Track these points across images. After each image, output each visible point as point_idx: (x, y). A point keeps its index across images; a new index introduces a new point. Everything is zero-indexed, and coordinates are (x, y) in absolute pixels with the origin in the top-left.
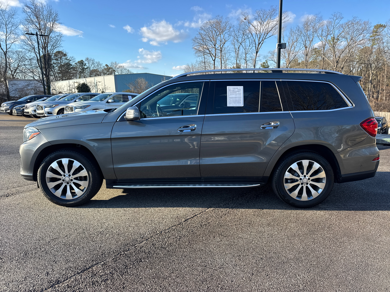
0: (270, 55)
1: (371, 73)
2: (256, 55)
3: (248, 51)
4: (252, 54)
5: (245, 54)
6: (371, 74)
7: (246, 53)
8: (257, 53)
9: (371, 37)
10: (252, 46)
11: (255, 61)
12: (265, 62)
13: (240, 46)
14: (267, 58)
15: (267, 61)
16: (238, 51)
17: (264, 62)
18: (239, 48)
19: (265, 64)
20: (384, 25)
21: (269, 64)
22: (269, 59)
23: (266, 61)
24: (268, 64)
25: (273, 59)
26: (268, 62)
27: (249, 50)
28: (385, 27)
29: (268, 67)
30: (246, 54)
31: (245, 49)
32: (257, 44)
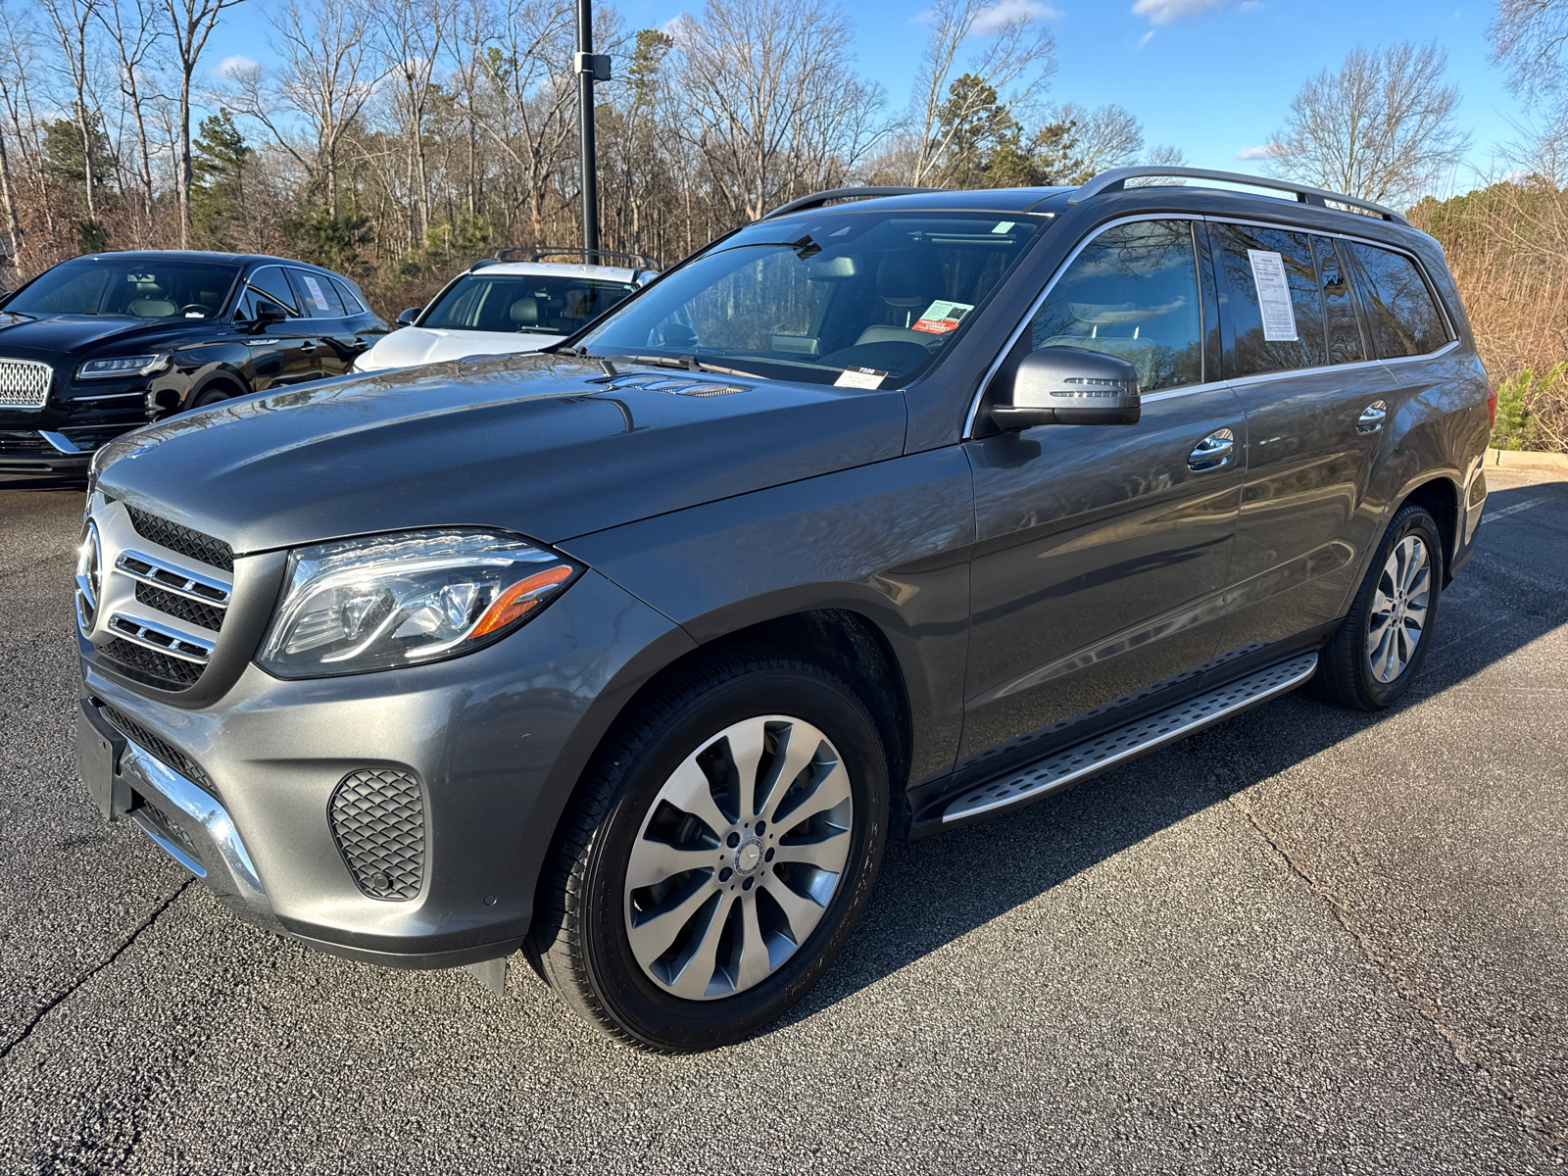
0: (236, 86)
1: (634, 205)
2: (188, 79)
3: (140, 52)
4: (162, 69)
5: (124, 64)
6: (636, 211)
7: (129, 62)
8: (189, 68)
9: (632, 72)
10: (153, 32)
11: (187, 109)
12: (220, 116)
13: (85, 20)
14: (224, 100)
15: (230, 113)
16: (82, 43)
17: (216, 118)
18: (82, 30)
19: (221, 126)
20: (668, 37)
21: (239, 128)
22: (235, 106)
23: (224, 115)
24: (234, 129)
25: (256, 108)
26: (233, 118)
27: (143, 45)
28: (671, 46)
29: (239, 141)
30: (132, 64)
31: (120, 41)
32: (184, 22)
